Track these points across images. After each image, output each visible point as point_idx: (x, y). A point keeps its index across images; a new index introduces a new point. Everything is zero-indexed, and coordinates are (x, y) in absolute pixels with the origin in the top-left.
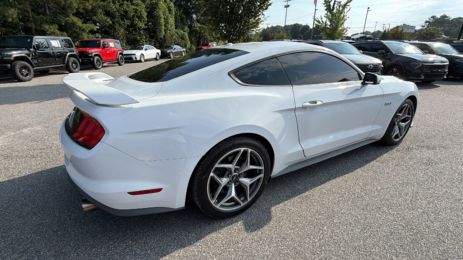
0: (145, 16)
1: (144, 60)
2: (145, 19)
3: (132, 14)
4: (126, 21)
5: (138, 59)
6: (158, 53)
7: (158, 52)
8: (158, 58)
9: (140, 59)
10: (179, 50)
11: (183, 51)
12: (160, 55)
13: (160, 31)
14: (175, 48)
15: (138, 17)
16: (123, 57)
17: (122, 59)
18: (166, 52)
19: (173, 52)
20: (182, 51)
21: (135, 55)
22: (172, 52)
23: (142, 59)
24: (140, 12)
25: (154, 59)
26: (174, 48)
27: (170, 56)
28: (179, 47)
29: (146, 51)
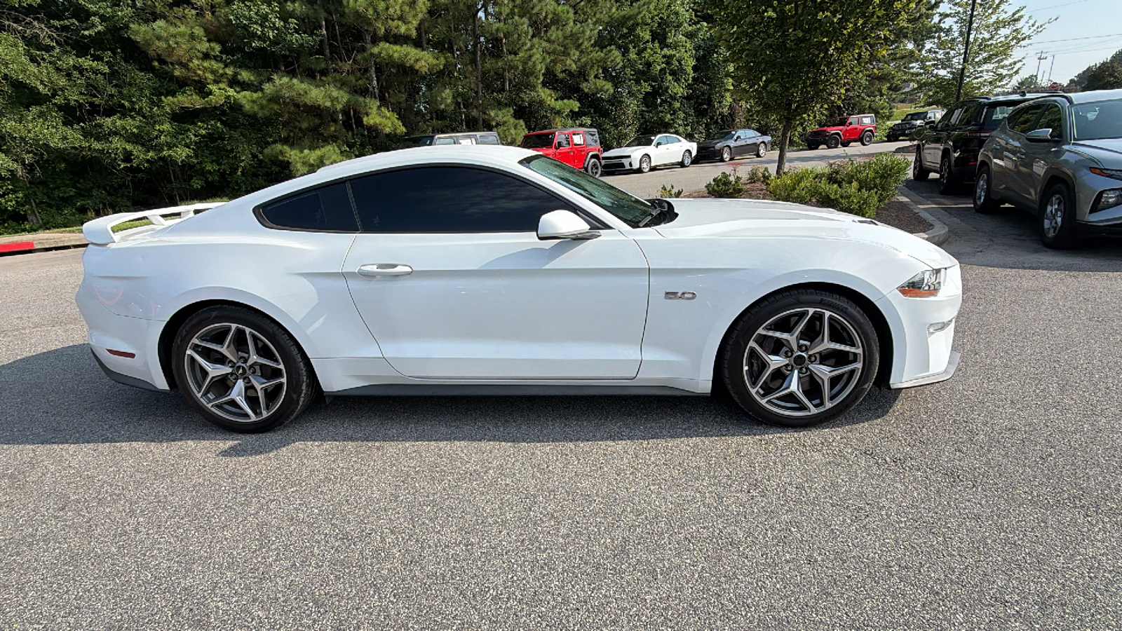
0: (689, 70)
1: (651, 166)
2: (689, 75)
3: (659, 68)
4: (643, 84)
5: (636, 166)
6: (689, 151)
7: (690, 149)
8: (687, 161)
9: (638, 166)
10: (749, 142)
11: (763, 142)
12: (693, 156)
13: (723, 97)
14: (738, 137)
15: (673, 73)
16: (600, 163)
17: (597, 168)
18: (714, 147)
19: (732, 145)
20: (758, 142)
21: (629, 157)
22: (728, 146)
23: (644, 165)
24: (679, 62)
25: (678, 165)
26: (735, 137)
27: (722, 157)
28: (751, 133)
29: (657, 147)
